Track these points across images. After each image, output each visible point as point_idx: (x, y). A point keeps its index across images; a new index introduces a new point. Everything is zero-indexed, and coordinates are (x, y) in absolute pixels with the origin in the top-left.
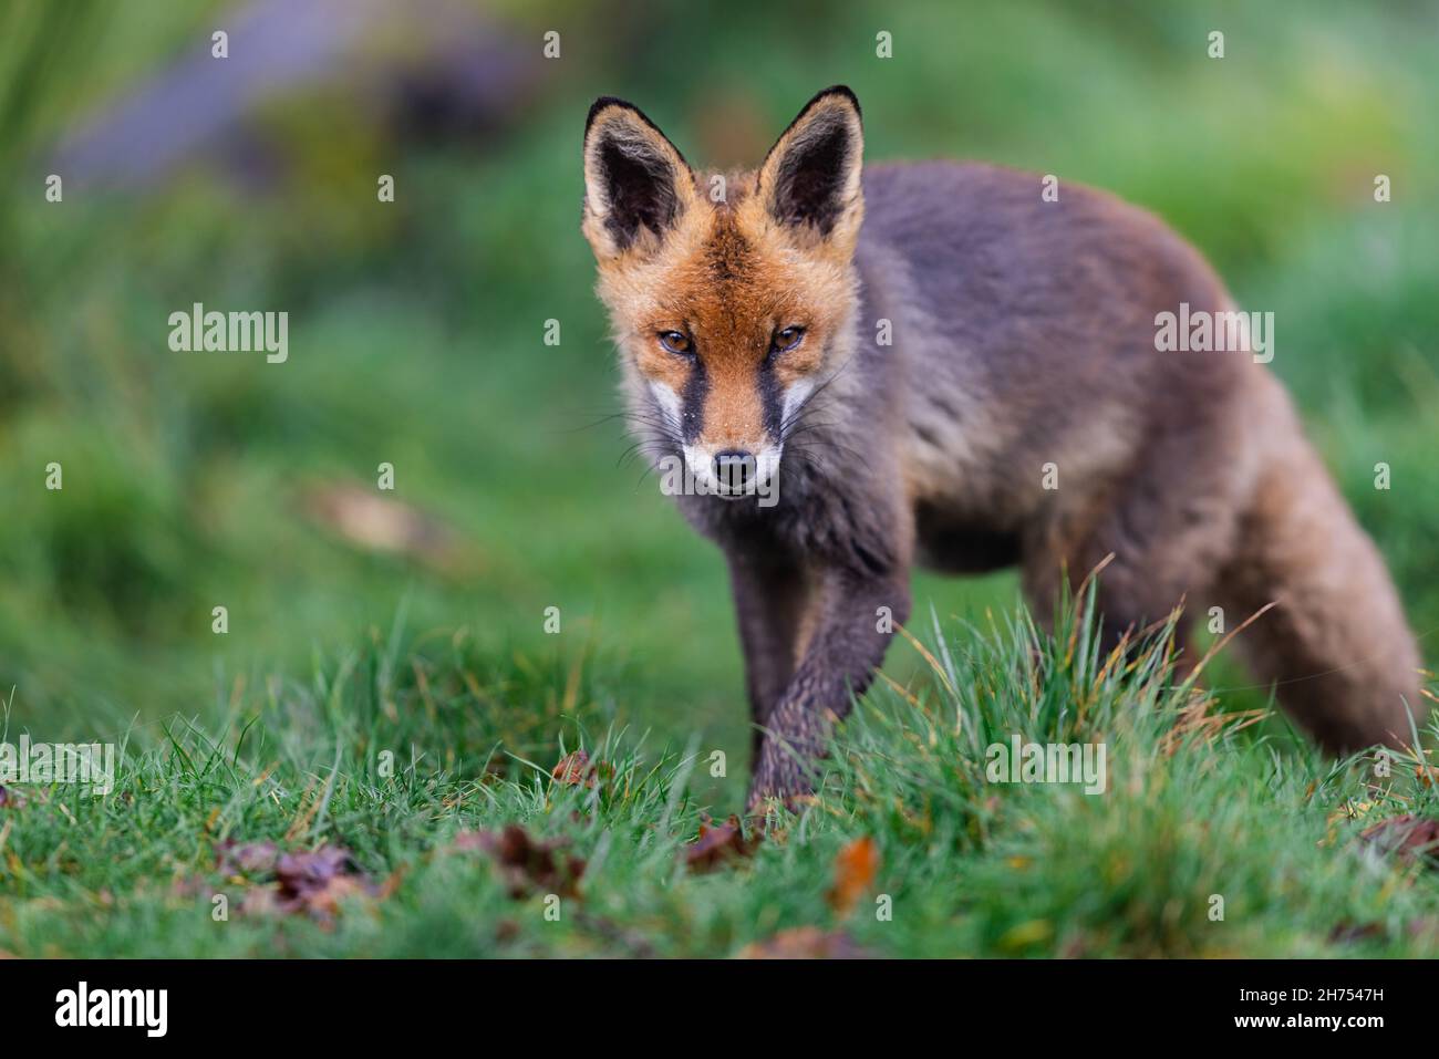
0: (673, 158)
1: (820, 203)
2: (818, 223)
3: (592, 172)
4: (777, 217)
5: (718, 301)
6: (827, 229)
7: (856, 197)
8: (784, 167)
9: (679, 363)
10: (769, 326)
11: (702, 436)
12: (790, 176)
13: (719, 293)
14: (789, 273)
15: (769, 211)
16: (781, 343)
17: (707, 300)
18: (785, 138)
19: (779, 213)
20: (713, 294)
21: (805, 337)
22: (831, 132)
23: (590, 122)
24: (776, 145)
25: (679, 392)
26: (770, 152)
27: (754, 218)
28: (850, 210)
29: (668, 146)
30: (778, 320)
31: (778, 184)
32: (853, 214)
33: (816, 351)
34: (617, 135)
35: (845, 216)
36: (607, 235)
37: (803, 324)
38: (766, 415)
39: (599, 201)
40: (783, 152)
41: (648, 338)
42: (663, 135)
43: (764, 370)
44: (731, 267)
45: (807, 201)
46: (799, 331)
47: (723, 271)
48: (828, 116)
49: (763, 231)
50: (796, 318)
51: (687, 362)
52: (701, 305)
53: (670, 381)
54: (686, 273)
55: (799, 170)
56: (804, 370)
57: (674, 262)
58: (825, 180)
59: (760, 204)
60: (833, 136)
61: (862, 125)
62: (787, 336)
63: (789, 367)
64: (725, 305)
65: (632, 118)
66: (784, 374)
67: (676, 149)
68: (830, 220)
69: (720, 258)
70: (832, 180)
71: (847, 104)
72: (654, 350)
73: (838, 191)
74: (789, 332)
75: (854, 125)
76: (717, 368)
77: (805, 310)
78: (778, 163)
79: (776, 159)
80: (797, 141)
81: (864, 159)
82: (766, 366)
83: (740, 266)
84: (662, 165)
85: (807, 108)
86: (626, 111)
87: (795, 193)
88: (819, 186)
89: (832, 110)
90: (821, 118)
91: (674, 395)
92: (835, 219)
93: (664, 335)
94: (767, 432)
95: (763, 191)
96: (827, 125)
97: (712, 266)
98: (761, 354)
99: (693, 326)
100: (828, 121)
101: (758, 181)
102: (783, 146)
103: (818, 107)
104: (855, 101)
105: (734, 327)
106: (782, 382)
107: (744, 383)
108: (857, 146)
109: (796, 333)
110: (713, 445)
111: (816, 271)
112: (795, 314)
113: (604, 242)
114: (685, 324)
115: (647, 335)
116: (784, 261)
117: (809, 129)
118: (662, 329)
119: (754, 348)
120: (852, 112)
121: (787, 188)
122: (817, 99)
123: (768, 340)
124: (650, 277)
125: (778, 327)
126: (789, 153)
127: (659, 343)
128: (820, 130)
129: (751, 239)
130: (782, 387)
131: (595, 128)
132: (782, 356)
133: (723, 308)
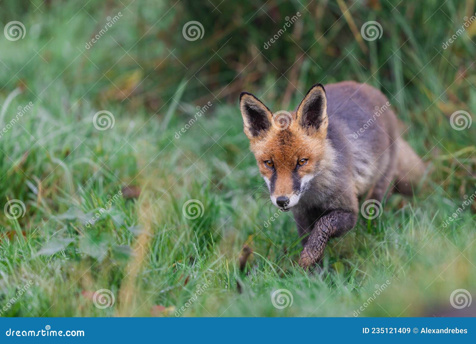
0: (266, 110)
1: (315, 120)
2: (315, 126)
3: (244, 114)
4: (302, 126)
5: (280, 151)
6: (318, 127)
7: (326, 117)
8: (304, 110)
9: (270, 171)
10: (296, 159)
11: (274, 192)
12: (306, 113)
13: (281, 149)
14: (304, 143)
15: (300, 124)
16: (301, 164)
17: (277, 151)
18: (304, 101)
19: (303, 125)
20: (279, 149)
21: (308, 162)
22: (317, 98)
23: (240, 99)
24: (301, 104)
25: (270, 179)
26: (299, 106)
27: (294, 126)
28: (324, 121)
29: (264, 106)
30: (299, 157)
31: (302, 115)
32: (325, 123)
33: (312, 166)
34: (249, 103)
35: (323, 123)
36: (250, 133)
37: (307, 158)
38: (294, 186)
39: (247, 122)
40: (303, 106)
41: (261, 163)
42: (262, 103)
43: (294, 172)
44: (285, 141)
45: (311, 121)
46: (306, 160)
47: (283, 142)
48: (316, 93)
49: (297, 130)
50: (304, 156)
51: (272, 170)
52: (275, 153)
53: (268, 176)
54: (272, 143)
55: (308, 111)
56: (308, 172)
57: (268, 140)
58: (316, 113)
59: (297, 122)
60: (318, 99)
61: (326, 95)
62: (303, 162)
63: (303, 171)
64: (282, 153)
65: (252, 98)
66: (301, 173)
67: (266, 107)
68: (319, 125)
69: (282, 139)
70: (318, 113)
71: (321, 89)
72: (263, 167)
73: (320, 116)
74: (303, 160)
75: (324, 95)
76: (279, 172)
77: (308, 154)
78: (302, 109)
79: (301, 108)
80: (307, 102)
81: (327, 106)
82: (295, 171)
83: (288, 140)
84: (263, 112)
85: (309, 91)
86: (250, 96)
87: (308, 118)
88: (314, 115)
89: (316, 91)
90: (314, 94)
91: (268, 180)
92: (320, 124)
93: (265, 162)
94: (294, 191)
95: (298, 118)
96: (315, 96)
97: (279, 141)
98: (293, 168)
99: (273, 159)
100: (316, 95)
101: (296, 115)
102: (303, 103)
103: (312, 90)
104: (323, 88)
105: (285, 159)
106: (300, 175)
107: (287, 176)
108: (325, 101)
109: (306, 161)
110: (277, 195)
111: (312, 142)
112: (304, 155)
113: (250, 134)
114: (271, 158)
115: (261, 162)
116: (302, 139)
117: (310, 98)
118: (265, 160)
119: (291, 166)
120: (323, 91)
121: (305, 116)
122: (312, 88)
123: (296, 163)
124: (261, 145)
125: (299, 159)
126: (305, 105)
127: (264, 165)
128: (314, 98)
129: (293, 133)
130: (300, 178)
131: (242, 101)
132: (301, 167)
133: (281, 154)
